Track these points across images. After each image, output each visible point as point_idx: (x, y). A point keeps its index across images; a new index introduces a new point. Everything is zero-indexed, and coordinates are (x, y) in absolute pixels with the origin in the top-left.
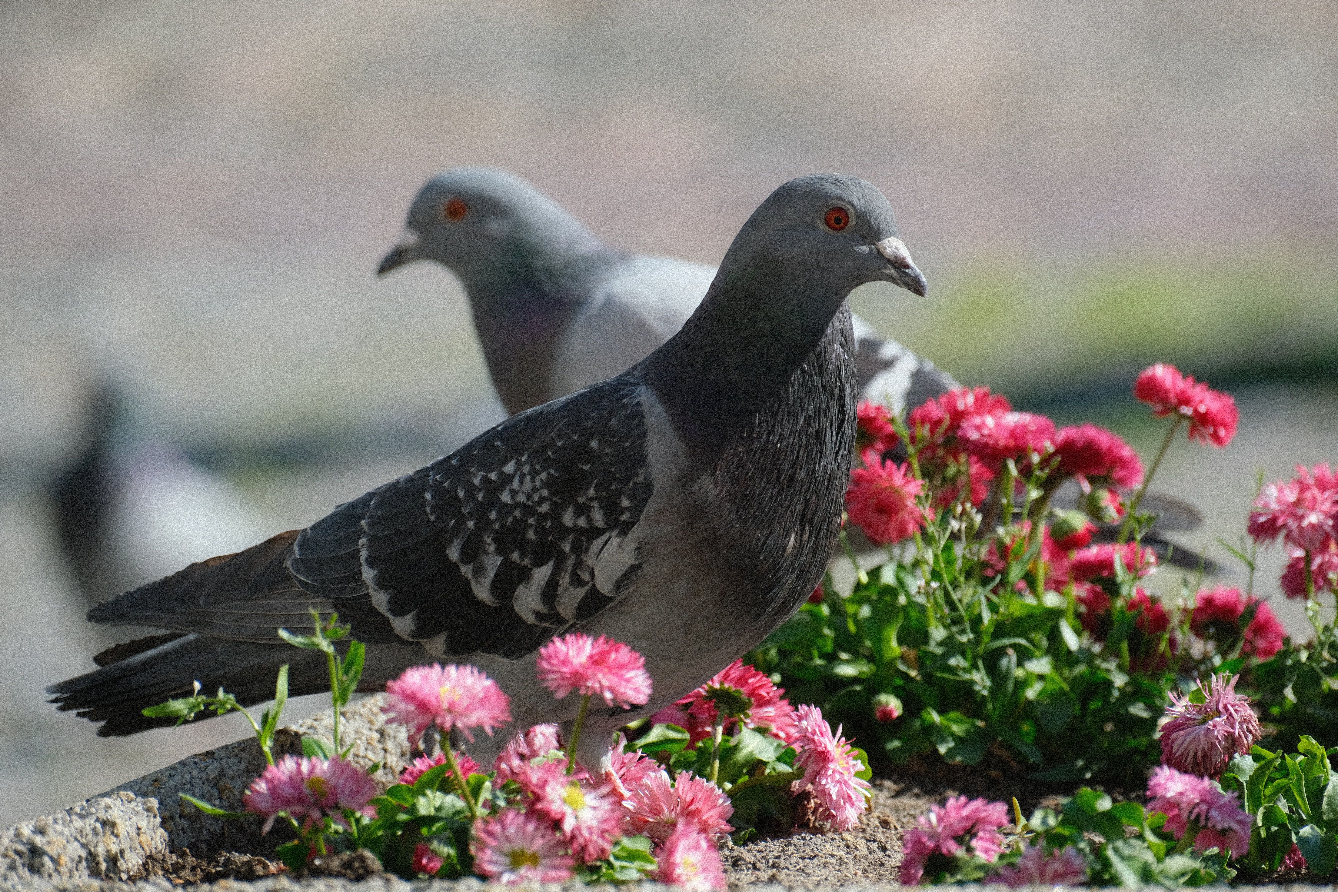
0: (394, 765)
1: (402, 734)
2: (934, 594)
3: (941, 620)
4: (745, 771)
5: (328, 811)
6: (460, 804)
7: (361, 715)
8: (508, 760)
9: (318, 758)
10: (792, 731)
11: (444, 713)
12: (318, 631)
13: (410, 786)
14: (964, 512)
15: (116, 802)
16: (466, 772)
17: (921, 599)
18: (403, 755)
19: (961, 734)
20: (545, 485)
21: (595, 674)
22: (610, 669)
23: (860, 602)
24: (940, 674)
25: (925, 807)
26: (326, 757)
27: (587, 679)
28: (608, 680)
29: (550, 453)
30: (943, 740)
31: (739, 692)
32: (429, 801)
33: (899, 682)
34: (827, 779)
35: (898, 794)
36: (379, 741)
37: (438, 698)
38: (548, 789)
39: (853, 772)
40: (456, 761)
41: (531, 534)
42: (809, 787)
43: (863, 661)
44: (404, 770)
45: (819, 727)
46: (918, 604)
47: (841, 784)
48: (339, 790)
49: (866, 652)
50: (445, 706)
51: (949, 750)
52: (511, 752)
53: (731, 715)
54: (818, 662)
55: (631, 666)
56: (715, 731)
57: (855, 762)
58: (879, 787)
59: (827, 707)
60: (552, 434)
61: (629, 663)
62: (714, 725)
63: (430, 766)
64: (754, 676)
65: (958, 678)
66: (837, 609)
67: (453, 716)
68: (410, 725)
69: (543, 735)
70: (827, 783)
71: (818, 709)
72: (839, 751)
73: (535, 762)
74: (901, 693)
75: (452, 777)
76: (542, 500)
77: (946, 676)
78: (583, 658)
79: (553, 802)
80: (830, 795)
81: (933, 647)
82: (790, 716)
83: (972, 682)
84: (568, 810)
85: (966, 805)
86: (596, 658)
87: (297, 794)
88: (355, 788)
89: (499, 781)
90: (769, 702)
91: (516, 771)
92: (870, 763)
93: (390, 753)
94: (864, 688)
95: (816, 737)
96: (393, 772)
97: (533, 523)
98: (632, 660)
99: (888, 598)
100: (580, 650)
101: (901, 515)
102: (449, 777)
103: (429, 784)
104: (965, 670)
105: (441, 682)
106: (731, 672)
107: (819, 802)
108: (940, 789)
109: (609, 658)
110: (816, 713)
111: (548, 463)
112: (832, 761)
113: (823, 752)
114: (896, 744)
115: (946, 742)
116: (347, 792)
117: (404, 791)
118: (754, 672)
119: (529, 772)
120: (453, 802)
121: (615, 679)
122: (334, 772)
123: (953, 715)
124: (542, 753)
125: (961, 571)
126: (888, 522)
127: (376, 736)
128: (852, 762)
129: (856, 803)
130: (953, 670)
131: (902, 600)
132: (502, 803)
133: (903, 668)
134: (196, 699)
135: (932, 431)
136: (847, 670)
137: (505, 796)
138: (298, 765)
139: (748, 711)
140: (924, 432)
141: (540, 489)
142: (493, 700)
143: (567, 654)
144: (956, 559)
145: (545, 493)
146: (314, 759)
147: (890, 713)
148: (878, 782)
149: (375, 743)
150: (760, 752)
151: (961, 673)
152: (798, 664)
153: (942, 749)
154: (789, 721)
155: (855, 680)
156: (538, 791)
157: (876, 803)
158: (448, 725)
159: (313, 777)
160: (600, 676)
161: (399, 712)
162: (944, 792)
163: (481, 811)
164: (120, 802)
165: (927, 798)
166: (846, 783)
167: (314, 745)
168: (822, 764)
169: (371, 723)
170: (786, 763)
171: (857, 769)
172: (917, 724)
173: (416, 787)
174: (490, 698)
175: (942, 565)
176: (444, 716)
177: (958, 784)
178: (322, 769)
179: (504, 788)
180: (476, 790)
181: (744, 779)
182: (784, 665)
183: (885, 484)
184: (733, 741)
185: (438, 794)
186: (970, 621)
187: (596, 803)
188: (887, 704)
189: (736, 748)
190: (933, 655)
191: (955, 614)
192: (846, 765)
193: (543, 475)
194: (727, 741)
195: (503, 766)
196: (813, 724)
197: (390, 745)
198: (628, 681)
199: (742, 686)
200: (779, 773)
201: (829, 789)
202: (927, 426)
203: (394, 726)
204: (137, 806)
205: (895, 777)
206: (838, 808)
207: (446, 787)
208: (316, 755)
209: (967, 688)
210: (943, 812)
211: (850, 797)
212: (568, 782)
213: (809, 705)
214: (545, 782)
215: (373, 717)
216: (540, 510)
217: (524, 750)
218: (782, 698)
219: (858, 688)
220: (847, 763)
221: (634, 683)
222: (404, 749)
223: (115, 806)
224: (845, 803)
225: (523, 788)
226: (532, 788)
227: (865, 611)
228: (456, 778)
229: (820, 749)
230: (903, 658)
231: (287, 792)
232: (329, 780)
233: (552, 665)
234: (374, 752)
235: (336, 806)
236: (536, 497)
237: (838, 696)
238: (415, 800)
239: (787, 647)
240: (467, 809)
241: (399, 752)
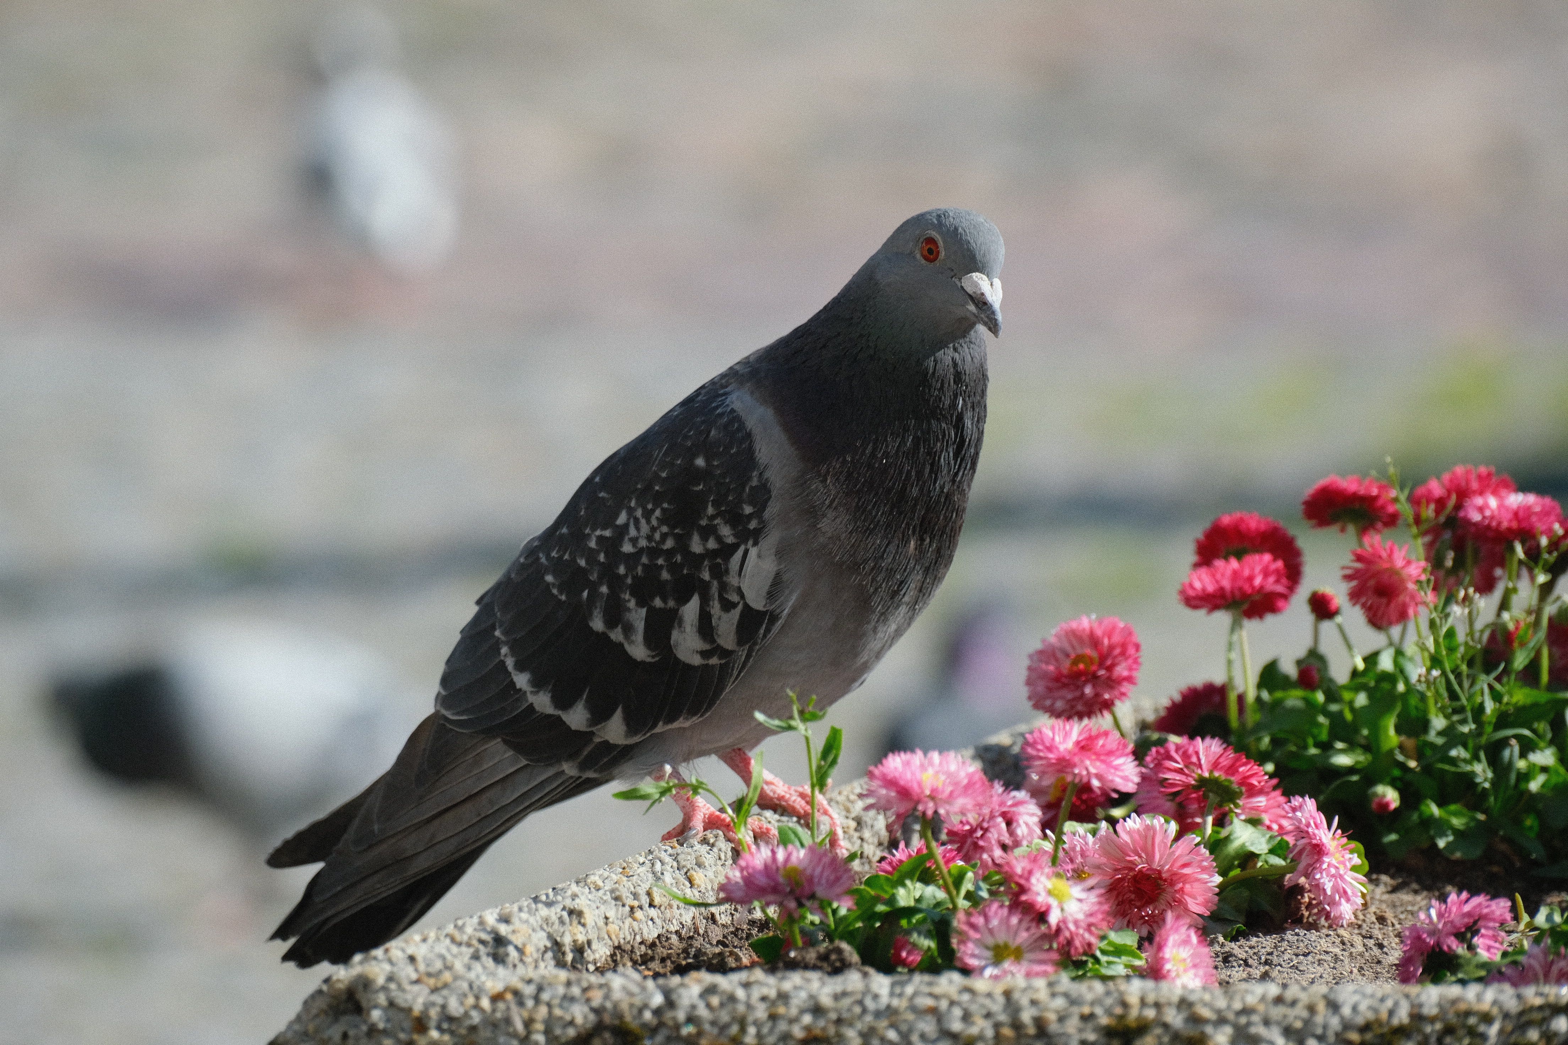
0: (871, 856)
1: (880, 823)
2: (1434, 683)
3: (1442, 709)
4: (1236, 863)
5: (804, 901)
6: (941, 895)
7: (837, 802)
8: (990, 850)
9: (795, 846)
10: (1285, 823)
11: (926, 799)
12: (796, 714)
13: (889, 876)
14: (1466, 598)
15: (584, 890)
16: (947, 862)
17: (1422, 687)
18: (880, 844)
19: (1461, 828)
20: (661, 521)
21: (1082, 761)
22: (1098, 755)
23: (1357, 689)
24: (1440, 766)
25: (1424, 903)
26: (802, 845)
27: (1074, 765)
28: (1094, 767)
29: (657, 488)
30: (1443, 834)
31: (1230, 781)
32: (909, 892)
33: (1397, 772)
34: (1321, 873)
35: (1394, 890)
36: (856, 830)
37: (920, 784)
38: (1033, 880)
39: (1349, 865)
40: (938, 851)
41: (665, 575)
42: (1302, 880)
43: (1359, 751)
44: (882, 859)
45: (1314, 818)
46: (1418, 691)
47: (1336, 879)
48: (816, 880)
49: (1363, 741)
50: (928, 792)
51: (1449, 844)
52: (993, 842)
53: (1220, 805)
54: (1313, 751)
55: (1118, 753)
56: (1205, 822)
57: (1351, 856)
58: (1376, 882)
59: (1321, 798)
60: (654, 468)
61: (1118, 749)
62: (1203, 815)
63: (910, 856)
64: (1245, 764)
65: (1459, 770)
66: (1332, 695)
67: (936, 804)
68: (889, 813)
69: (1027, 824)
70: (1322, 877)
71: (1313, 800)
72: (1335, 843)
73: (1018, 852)
74: (1399, 784)
75: (933, 867)
76: (664, 537)
77: (1447, 767)
78: (1070, 745)
79: (1038, 894)
80: (1324, 890)
81: (1432, 736)
82: (1283, 809)
83: (1473, 774)
84: (1054, 903)
85: (1467, 901)
86: (1083, 744)
87: (772, 884)
88: (832, 877)
89: (981, 872)
90: (1261, 792)
91: (997, 862)
92: (1367, 857)
93: (867, 842)
94: (1361, 778)
95: (1310, 830)
96: (870, 862)
97: (663, 563)
98: (1121, 747)
99: (1386, 686)
100: (1067, 735)
101: (1401, 598)
102: (930, 868)
103: (910, 875)
104: (1465, 761)
105: (923, 768)
106: (1221, 760)
107: (1313, 896)
108: (1440, 885)
109: (1097, 744)
110: (1310, 804)
111: (658, 499)
112: (1327, 854)
113: (1317, 845)
114: (1393, 837)
115: (1447, 836)
116: (824, 881)
117: (882, 881)
118: (1244, 760)
119: (1014, 862)
120: (933, 893)
121: (1103, 766)
122: (811, 861)
123: (1453, 807)
124: (1025, 843)
125: (1463, 658)
126: (1388, 604)
127: (853, 824)
128: (1348, 856)
129: (1352, 899)
130: (1453, 761)
131: (1401, 687)
132: (984, 894)
133: (1400, 758)
134: (668, 783)
135: (1438, 512)
136: (1343, 760)
137: (988, 887)
138: (773, 852)
139: (1238, 801)
140: (1429, 512)
141: (659, 527)
142: (978, 786)
143: (1053, 739)
144: (1458, 646)
145: (665, 529)
146: (790, 847)
147: (1387, 805)
148: (1374, 876)
149: (852, 832)
150: (1252, 844)
151: (1462, 765)
152: (1292, 752)
153: (1441, 843)
154: (1280, 812)
155: (1351, 770)
156: (1022, 882)
157: (1372, 898)
158: (930, 813)
159: (789, 865)
160: (1088, 762)
161: (879, 798)
162: (1444, 887)
163: (963, 903)
164: (587, 890)
165: (1425, 893)
166: (1341, 877)
167: (790, 833)
168: (1316, 857)
169: (848, 810)
170: (1279, 856)
171: (1353, 863)
172: (1415, 817)
173: (895, 877)
174: (974, 784)
175: (1444, 653)
176: (926, 803)
177: (1458, 879)
178: (798, 858)
179: (986, 879)
180: (958, 880)
181: (1236, 872)
182: (1278, 754)
183: (1385, 565)
184: (1224, 833)
185: (919, 885)
186: (1472, 710)
187: (1083, 895)
188: (1384, 796)
189: (1227, 839)
190: (1432, 745)
191: (1456, 704)
192: (1342, 859)
193: (658, 513)
194: (1218, 833)
195: (985, 856)
196: (1308, 816)
197: (867, 834)
198: (1116, 768)
199: (1233, 775)
200: (1272, 866)
201: (1324, 884)
202: (1432, 506)
203: (872, 813)
204: (605, 894)
205: (1392, 871)
206: (1333, 903)
207: (926, 878)
208: (792, 843)
209: (1468, 779)
210: (1444, 907)
211: (1345, 892)
212: (1053, 872)
213: (1303, 796)
214: (1030, 873)
215: (849, 805)
216: (665, 547)
217: (1007, 840)
218: (1275, 788)
219: (1355, 778)
220: (1343, 857)
221: (1122, 771)
222: (882, 838)
223: (583, 893)
224: (1340, 898)
225: (1008, 878)
226: (1017, 879)
227: (1361, 699)
228: (938, 868)
229: (1314, 842)
230: (1401, 747)
231: (762, 881)
232: (805, 869)
233: (1039, 750)
234: (850, 841)
235: (812, 896)
236: (657, 536)
237: (1333, 786)
238: (895, 891)
239: (1282, 735)
240: (948, 901)
241: (876, 841)
